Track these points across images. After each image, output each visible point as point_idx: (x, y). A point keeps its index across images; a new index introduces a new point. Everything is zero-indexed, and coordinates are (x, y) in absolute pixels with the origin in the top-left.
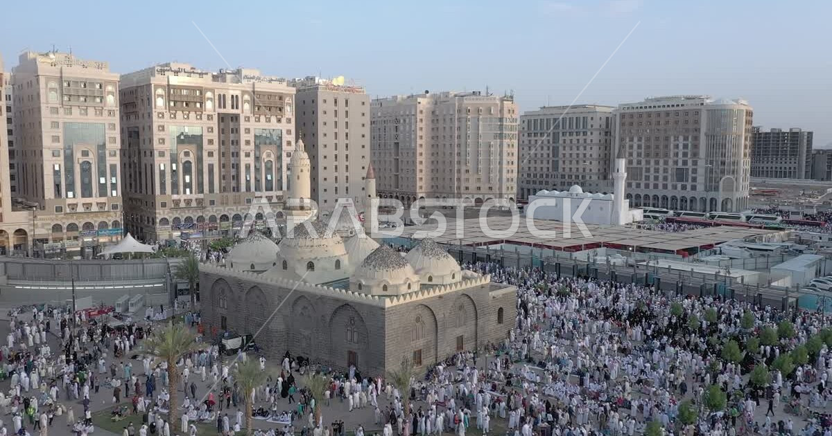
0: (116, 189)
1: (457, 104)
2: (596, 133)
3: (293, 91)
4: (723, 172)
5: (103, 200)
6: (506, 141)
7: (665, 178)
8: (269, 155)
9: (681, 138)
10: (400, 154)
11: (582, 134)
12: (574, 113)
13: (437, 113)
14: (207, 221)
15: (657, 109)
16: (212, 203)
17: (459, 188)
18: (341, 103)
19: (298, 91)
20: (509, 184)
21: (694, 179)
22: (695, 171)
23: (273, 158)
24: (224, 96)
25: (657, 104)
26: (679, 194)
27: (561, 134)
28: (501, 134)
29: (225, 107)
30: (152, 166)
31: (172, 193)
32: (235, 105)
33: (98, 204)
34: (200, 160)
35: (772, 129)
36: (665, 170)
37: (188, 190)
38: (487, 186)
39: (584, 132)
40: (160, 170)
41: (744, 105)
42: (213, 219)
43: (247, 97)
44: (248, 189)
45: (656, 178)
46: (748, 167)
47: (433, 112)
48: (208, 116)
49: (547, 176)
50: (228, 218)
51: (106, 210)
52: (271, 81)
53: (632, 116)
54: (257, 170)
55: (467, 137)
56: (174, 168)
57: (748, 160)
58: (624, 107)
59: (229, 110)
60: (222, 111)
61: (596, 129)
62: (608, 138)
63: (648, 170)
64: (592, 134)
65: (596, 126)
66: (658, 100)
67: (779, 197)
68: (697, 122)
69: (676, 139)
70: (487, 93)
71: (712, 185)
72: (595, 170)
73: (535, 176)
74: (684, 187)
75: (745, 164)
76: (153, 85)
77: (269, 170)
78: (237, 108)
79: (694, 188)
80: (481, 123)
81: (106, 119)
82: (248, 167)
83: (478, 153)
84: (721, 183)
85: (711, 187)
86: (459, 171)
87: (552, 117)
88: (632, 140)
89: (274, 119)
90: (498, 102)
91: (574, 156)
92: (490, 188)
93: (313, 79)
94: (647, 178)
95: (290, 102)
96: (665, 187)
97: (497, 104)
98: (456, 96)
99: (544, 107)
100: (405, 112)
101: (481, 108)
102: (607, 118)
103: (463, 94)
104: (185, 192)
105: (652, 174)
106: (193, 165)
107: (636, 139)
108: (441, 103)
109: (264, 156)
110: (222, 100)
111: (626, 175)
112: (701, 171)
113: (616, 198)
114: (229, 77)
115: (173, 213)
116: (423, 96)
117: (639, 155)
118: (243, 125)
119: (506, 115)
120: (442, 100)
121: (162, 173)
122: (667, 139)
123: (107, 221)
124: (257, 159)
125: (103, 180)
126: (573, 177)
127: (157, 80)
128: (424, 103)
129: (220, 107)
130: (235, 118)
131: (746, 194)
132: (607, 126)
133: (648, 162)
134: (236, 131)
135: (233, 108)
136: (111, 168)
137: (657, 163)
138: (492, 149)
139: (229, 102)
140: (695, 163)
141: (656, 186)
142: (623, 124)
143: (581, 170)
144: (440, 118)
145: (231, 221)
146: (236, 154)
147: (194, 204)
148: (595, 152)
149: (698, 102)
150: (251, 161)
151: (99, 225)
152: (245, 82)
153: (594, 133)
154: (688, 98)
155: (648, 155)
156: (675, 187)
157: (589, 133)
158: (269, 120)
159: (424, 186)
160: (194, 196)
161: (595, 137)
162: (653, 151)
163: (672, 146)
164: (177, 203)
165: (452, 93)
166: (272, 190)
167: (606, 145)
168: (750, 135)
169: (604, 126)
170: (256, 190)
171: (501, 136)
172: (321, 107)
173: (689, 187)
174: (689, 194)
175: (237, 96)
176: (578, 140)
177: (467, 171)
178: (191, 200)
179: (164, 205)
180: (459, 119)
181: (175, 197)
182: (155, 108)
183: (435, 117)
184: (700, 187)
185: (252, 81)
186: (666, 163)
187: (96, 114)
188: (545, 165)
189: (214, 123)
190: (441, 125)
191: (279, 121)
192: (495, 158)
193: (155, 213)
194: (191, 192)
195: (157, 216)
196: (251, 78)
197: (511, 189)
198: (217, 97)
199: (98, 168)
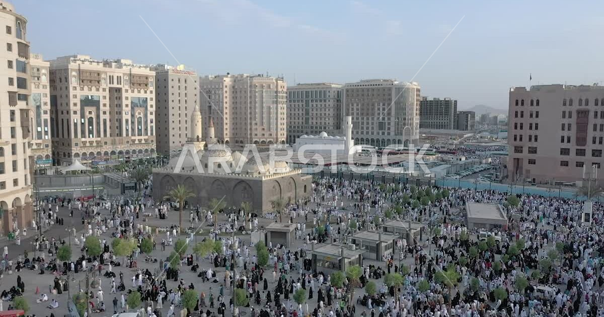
0: (47, 134)
1: (249, 82)
2: (332, 101)
3: (154, 73)
4: (405, 124)
5: (39, 141)
6: (280, 106)
7: (373, 128)
8: (139, 114)
9: (381, 104)
10: (212, 113)
11: (323, 101)
12: (318, 88)
13: (236, 87)
14: (103, 155)
15: (367, 87)
16: (106, 143)
17: (251, 134)
18: (183, 81)
19: (157, 73)
20: (282, 132)
21: (389, 129)
22: (389, 124)
23: (142, 115)
24: (113, 77)
25: (367, 84)
26: (381, 137)
27: (310, 101)
28: (277, 101)
29: (113, 83)
30: (68, 121)
31: (82, 137)
32: (119, 82)
33: (36, 144)
34: (98, 117)
35: (434, 98)
36: (373, 124)
37: (91, 135)
38: (269, 133)
39: (324, 100)
40: (74, 123)
41: (415, 85)
42: (106, 153)
43: (127, 78)
44: (127, 135)
45: (368, 128)
46: (418, 121)
47: (233, 87)
48: (103, 89)
49: (302, 127)
50: (115, 152)
51: (42, 147)
52: (140, 67)
53: (353, 90)
54: (133, 123)
55: (255, 102)
56: (83, 122)
57: (418, 117)
58: (348, 85)
59: (115, 85)
60: (112, 86)
61: (332, 99)
62: (339, 104)
63: (363, 123)
64: (329, 101)
65: (332, 96)
66: (367, 81)
67: (437, 140)
68: (390, 95)
69: (379, 105)
70: (267, 75)
71: (399, 132)
72: (331, 124)
73: (295, 127)
74: (383, 133)
75: (416, 120)
76: (70, 70)
77: (139, 123)
78: (120, 84)
79: (389, 134)
80: (264, 94)
81: (41, 91)
82: (127, 121)
83: (262, 113)
84: (404, 130)
85: (398, 133)
86: (251, 124)
87: (305, 90)
88: (352, 105)
89: (142, 91)
90: (274, 81)
91: (319, 115)
92: (271, 135)
93: (163, 66)
94: (362, 128)
95: (152, 80)
96: (373, 133)
97: (274, 83)
98: (247, 77)
99: (299, 84)
100: (215, 87)
101: (264, 85)
102: (338, 91)
103: (252, 76)
104: (89, 137)
105: (365, 126)
106: (94, 120)
107: (355, 105)
108: (238, 81)
109: (137, 114)
110: (111, 79)
111: (352, 125)
112: (392, 124)
113: (347, 138)
114: (114, 64)
115: (82, 150)
116: (227, 77)
117: (358, 114)
118: (124, 95)
119: (280, 89)
120: (239, 79)
121: (76, 125)
122: (373, 105)
123: (42, 155)
124: (133, 116)
125: (39, 129)
126: (318, 128)
127: (72, 66)
128: (228, 81)
129: (110, 83)
130: (119, 90)
131: (418, 137)
132: (338, 97)
133: (363, 119)
134: (120, 98)
135: (118, 84)
136: (44, 121)
137: (368, 119)
138: (271, 110)
139: (115, 81)
140: (389, 119)
141: (367, 133)
142: (348, 95)
143: (323, 124)
144: (238, 91)
145: (117, 154)
146: (120, 113)
147: (95, 144)
148: (332, 112)
149: (389, 83)
150: (129, 117)
151: (37, 157)
152: (124, 67)
153: (331, 100)
154: (384, 81)
155: (362, 114)
156: (378, 133)
157: (327, 101)
158: (139, 92)
159: (228, 134)
160: (95, 139)
161: (332, 103)
162: (365, 112)
163: (376, 109)
164: (84, 143)
165: (245, 75)
166: (141, 135)
167: (338, 108)
168: (419, 103)
169: (336, 97)
170: (132, 135)
171: (277, 102)
172: (170, 83)
173: (386, 133)
174: (386, 137)
175: (120, 77)
176: (321, 105)
177: (256, 124)
178: (93, 141)
179: (77, 145)
180: (251, 92)
181: (83, 139)
182: (71, 83)
183: (234, 90)
184: (392, 133)
185: (129, 67)
186: (373, 119)
187: (35, 87)
188: (301, 121)
189: (107, 94)
190: (238, 95)
191: (146, 92)
192: (273, 116)
193: (71, 150)
194: (93, 137)
195: (73, 151)
196: (128, 65)
197: (283, 136)
198: (108, 77)
199: (37, 121)
